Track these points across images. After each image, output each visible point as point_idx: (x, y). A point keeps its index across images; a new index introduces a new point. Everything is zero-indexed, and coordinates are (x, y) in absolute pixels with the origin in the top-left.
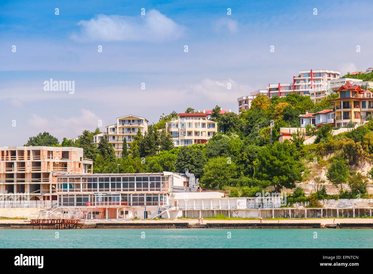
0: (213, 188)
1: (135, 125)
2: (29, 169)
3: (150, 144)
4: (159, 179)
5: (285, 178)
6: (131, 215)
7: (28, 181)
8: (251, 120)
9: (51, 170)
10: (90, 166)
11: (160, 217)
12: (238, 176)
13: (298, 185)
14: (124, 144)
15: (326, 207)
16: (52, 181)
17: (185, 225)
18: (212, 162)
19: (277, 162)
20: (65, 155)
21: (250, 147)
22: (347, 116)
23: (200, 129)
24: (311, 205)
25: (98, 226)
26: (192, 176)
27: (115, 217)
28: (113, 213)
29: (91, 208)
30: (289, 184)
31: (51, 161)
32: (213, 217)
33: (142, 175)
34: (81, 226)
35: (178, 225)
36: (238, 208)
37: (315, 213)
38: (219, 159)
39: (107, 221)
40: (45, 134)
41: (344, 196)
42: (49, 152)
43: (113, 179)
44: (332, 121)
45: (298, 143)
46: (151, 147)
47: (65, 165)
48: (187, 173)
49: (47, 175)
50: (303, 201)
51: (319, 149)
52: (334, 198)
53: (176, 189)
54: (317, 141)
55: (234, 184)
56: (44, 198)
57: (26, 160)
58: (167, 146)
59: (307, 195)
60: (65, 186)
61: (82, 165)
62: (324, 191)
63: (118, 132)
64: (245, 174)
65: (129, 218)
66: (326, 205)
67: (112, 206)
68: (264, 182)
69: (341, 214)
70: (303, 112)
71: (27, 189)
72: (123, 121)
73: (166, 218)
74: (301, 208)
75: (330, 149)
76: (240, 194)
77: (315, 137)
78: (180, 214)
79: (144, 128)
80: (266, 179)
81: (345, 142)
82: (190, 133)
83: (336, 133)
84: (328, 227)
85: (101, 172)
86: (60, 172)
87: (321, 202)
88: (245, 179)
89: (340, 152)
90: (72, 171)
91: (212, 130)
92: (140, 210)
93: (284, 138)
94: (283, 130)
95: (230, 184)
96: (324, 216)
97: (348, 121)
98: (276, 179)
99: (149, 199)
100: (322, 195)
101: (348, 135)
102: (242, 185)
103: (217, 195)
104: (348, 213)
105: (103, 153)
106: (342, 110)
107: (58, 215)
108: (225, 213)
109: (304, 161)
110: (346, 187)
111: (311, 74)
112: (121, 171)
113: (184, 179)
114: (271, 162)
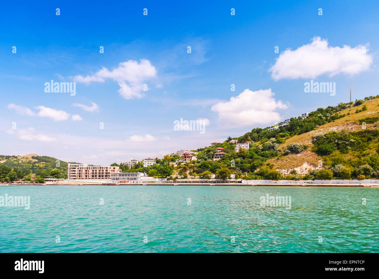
0: (151, 176)
1: (134, 161)
2: (105, 171)
3: (138, 166)
4: (136, 174)
5: (168, 174)
6: (130, 182)
7: (104, 174)
8: (164, 161)
9: (110, 172)
10: (121, 171)
11: (137, 183)
12: (158, 174)
13: (171, 175)
14: (132, 166)
15: (178, 181)
16: (110, 174)
17: (142, 185)
18: (151, 170)
19: (166, 170)
20: (114, 168)
21: (161, 167)
22: (185, 160)
23: (151, 163)
24: (174, 180)
25: (120, 185)
26: (146, 174)
27: (125, 183)
28: (125, 182)
29: (119, 181)
30: (169, 175)
31: (110, 170)
32: (150, 183)
33: (134, 173)
34: (116, 185)
35: (140, 185)
36: (156, 181)
37: (175, 182)
38: (153, 169)
39: (123, 184)
40: (115, 163)
41: (182, 178)
42: (110, 168)
43: (125, 174)
44: (182, 161)
45: (173, 166)
46: (138, 167)
47: (114, 171)
48: (145, 173)
49: (109, 173)
50: (172, 179)
51: (178, 167)
52: (180, 179)
53: (141, 176)
54: (177, 166)
55: (157, 175)
56: (109, 178)
57: (104, 169)
58: (142, 166)
59: (173, 178)
60: (113, 176)
61: (119, 171)
62: (177, 177)
63: (131, 163)
64: (159, 173)
65: (129, 183)
66: (177, 180)
67: (125, 180)
68: (162, 175)
69: (181, 182)
70: (176, 159)
71: (104, 176)
72: (132, 161)
73: (138, 183)
74: (172, 181)
75: (180, 168)
76: (157, 177)
77: (177, 165)
78: (142, 182)
79: (137, 162)
80: (163, 174)
81: (184, 166)
82: (149, 164)
83: (182, 164)
84: (176, 185)
85: (124, 172)
86: (113, 172)
87: (176, 180)
88: (159, 174)
89: (182, 168)
90: (116, 172)
91: (154, 163)
92: (132, 181)
93: (170, 165)
94: (170, 163)
95: (155, 175)
96: (177, 183)
97: (186, 161)
98: (165, 174)
99: (134, 179)
100: (177, 178)
101: (184, 165)
102: (158, 175)
103: (151, 178)
104: (183, 182)
105: (126, 168)
106: (184, 159)
107: (112, 182)
108: (153, 182)
109: (174, 170)
110: (183, 176)
111: (182, 150)
112: (129, 172)
113: (144, 174)
114: (164, 170)
